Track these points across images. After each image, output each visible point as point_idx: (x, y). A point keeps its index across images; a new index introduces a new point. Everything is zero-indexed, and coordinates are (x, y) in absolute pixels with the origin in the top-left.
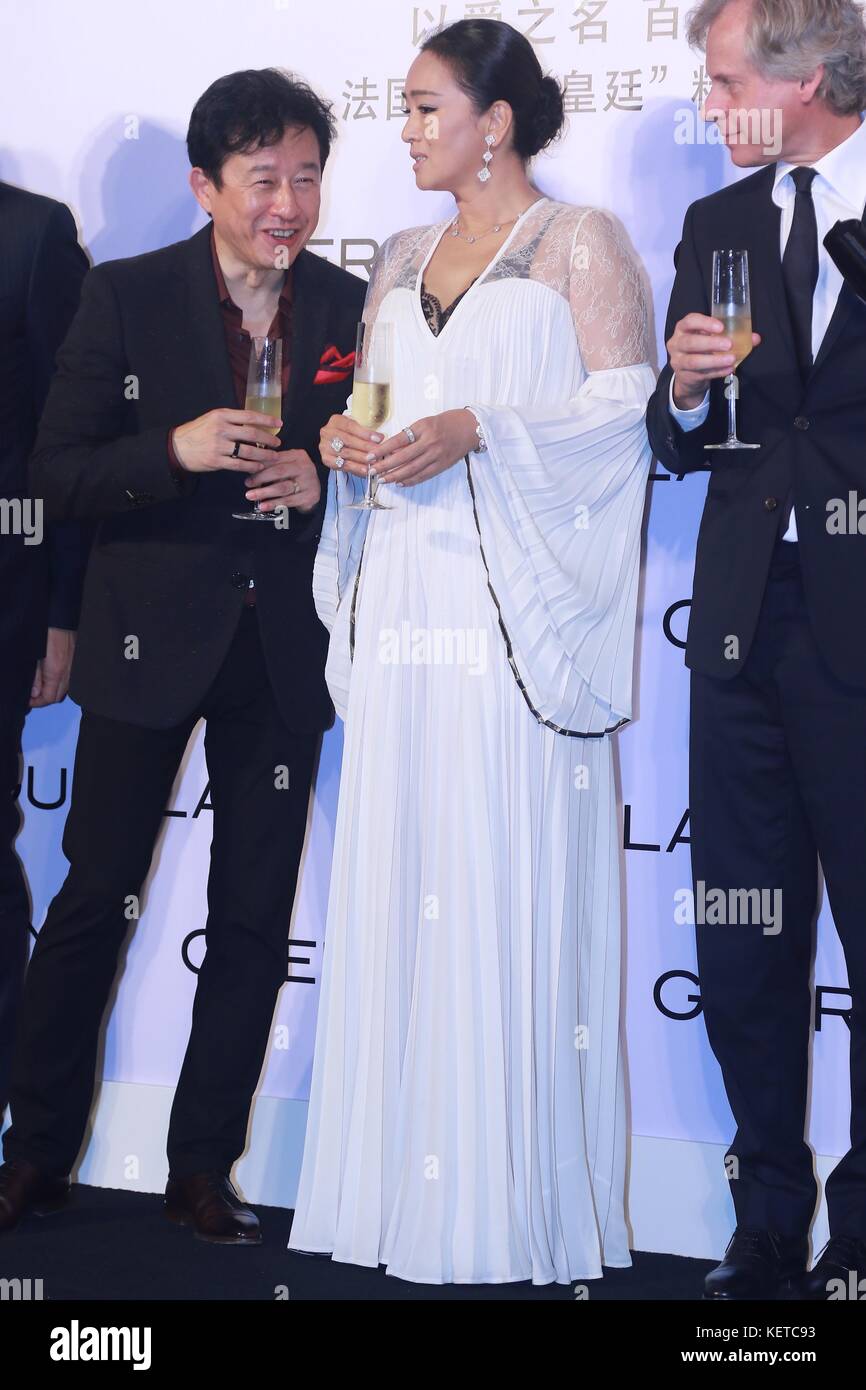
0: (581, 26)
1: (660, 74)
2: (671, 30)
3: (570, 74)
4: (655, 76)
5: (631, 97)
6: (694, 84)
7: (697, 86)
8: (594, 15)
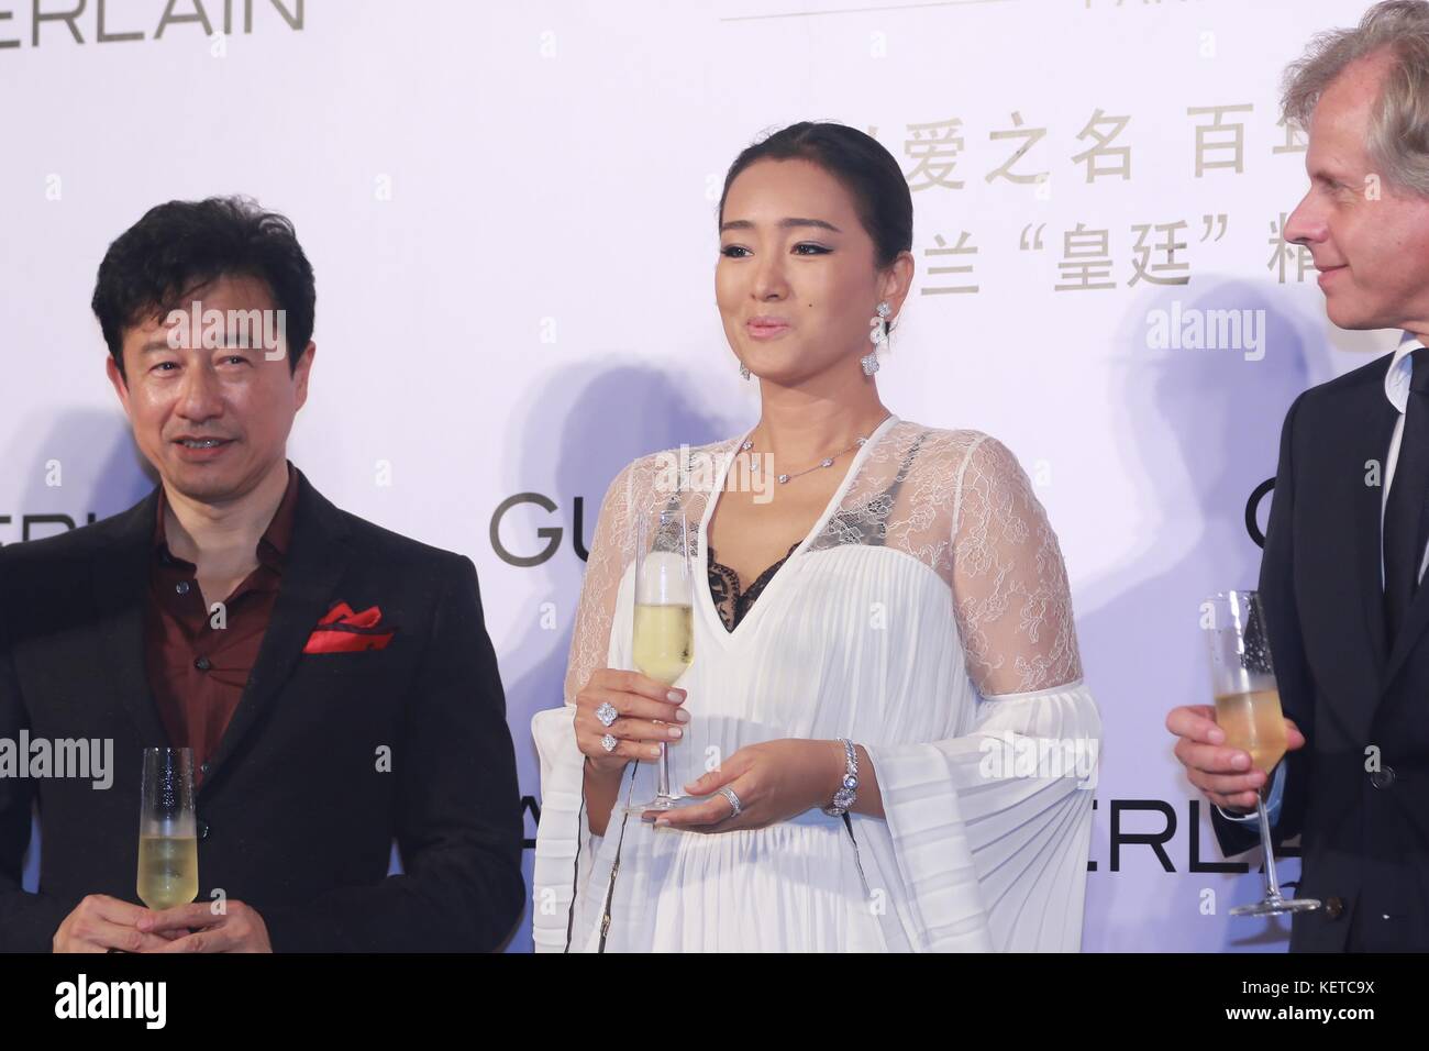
0: (1089, 155)
1: (1217, 227)
2: (1233, 159)
3: (1073, 229)
4: (1208, 232)
5: (1170, 265)
6: (1272, 241)
7: (1275, 246)
8: (1113, 135)
